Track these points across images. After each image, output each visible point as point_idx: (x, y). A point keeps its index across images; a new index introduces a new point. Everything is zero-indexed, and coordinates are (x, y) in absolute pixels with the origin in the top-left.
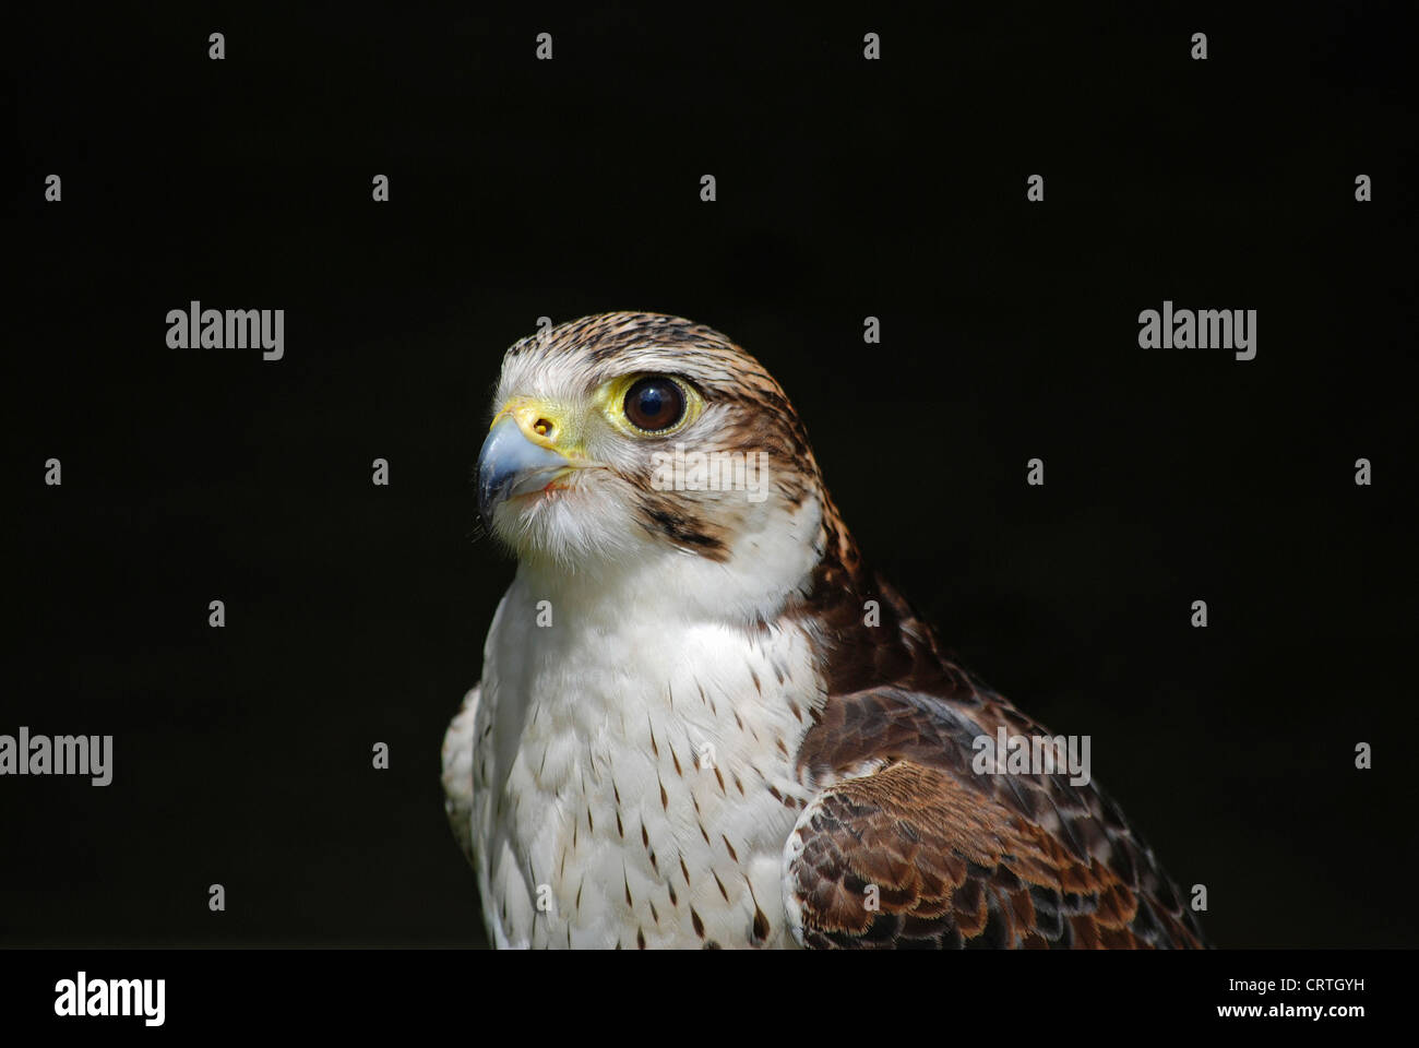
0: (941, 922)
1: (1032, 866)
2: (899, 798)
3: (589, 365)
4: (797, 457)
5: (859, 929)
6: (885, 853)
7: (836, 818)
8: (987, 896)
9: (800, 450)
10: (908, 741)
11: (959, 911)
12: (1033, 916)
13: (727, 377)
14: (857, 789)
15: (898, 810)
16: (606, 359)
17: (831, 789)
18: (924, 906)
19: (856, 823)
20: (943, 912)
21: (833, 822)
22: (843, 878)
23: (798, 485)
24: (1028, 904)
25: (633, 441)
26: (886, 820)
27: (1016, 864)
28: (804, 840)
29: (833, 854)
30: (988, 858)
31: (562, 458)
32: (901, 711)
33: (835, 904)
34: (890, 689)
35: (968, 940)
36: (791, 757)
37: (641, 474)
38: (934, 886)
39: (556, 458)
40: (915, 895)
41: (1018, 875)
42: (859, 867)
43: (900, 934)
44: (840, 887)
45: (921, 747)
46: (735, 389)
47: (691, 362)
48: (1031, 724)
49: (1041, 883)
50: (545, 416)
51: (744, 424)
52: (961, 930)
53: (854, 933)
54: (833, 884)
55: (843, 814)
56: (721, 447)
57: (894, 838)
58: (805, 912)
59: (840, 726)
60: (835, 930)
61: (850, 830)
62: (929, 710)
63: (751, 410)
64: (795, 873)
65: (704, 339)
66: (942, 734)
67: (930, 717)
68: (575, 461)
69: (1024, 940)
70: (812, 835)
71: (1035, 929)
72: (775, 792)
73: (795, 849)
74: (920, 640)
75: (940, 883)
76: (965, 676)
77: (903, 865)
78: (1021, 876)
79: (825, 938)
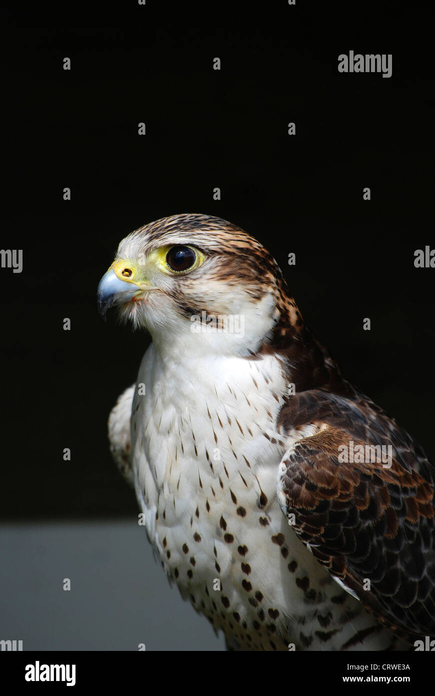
0: (348, 504)
1: (388, 475)
2: (328, 444)
3: (147, 243)
4: (259, 276)
5: (312, 507)
6: (324, 471)
7: (302, 456)
8: (369, 491)
9: (262, 273)
10: (329, 416)
11: (357, 498)
12: (389, 499)
13: (215, 243)
14: (310, 442)
15: (329, 450)
16: (155, 240)
17: (298, 442)
18: (342, 496)
19: (311, 458)
20: (350, 499)
21: (300, 458)
22: (305, 483)
23: (260, 290)
24: (387, 493)
25: (171, 276)
26: (325, 455)
27: (381, 474)
28: (287, 467)
29: (301, 473)
30: (369, 471)
31: (135, 286)
32: (324, 402)
33: (301, 496)
34: (319, 391)
35: (361, 511)
36: (274, 419)
37: (175, 292)
38: (346, 486)
39: (133, 286)
40: (337, 491)
41: (382, 479)
42: (313, 478)
43: (330, 509)
44: (303, 488)
45: (334, 418)
46: (221, 249)
47: (196, 238)
48: (382, 411)
49: (392, 482)
50: (127, 268)
51: (225, 265)
52: (358, 507)
53: (310, 508)
54: (299, 486)
55: (304, 453)
56: (213, 276)
57: (328, 464)
58: (287, 499)
59: (297, 407)
60: (301, 507)
61: (308, 462)
62: (337, 402)
63: (231, 258)
64: (283, 481)
65: (208, 226)
66: (343, 412)
67: (337, 405)
68: (144, 287)
69: (385, 510)
70: (290, 463)
71: (390, 505)
72: (267, 436)
73: (283, 470)
74: (334, 367)
75: (349, 484)
76: (351, 387)
77: (332, 478)
78: (384, 480)
79: (297, 511)
